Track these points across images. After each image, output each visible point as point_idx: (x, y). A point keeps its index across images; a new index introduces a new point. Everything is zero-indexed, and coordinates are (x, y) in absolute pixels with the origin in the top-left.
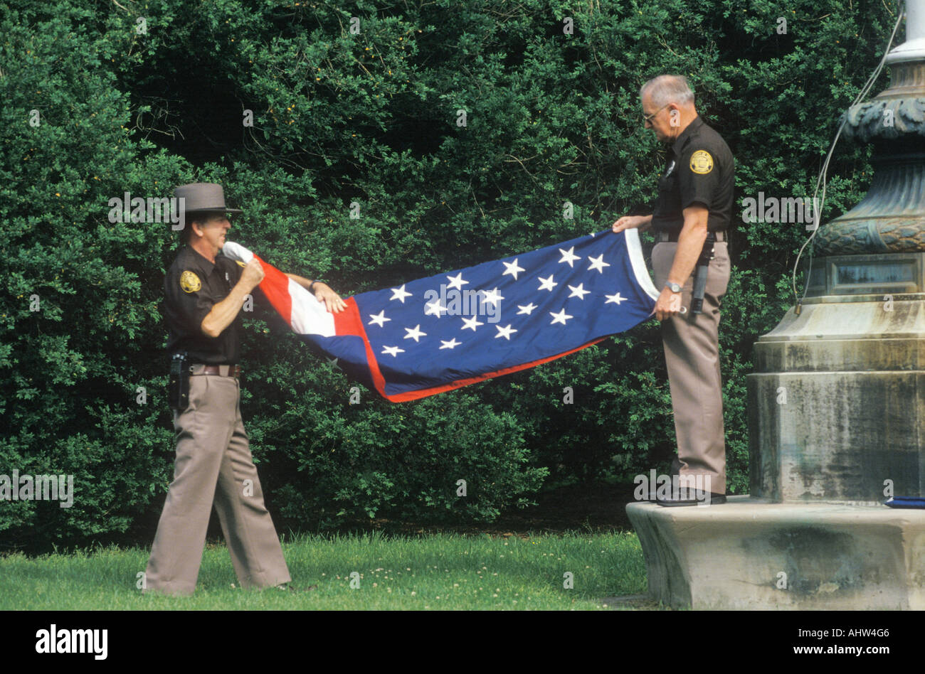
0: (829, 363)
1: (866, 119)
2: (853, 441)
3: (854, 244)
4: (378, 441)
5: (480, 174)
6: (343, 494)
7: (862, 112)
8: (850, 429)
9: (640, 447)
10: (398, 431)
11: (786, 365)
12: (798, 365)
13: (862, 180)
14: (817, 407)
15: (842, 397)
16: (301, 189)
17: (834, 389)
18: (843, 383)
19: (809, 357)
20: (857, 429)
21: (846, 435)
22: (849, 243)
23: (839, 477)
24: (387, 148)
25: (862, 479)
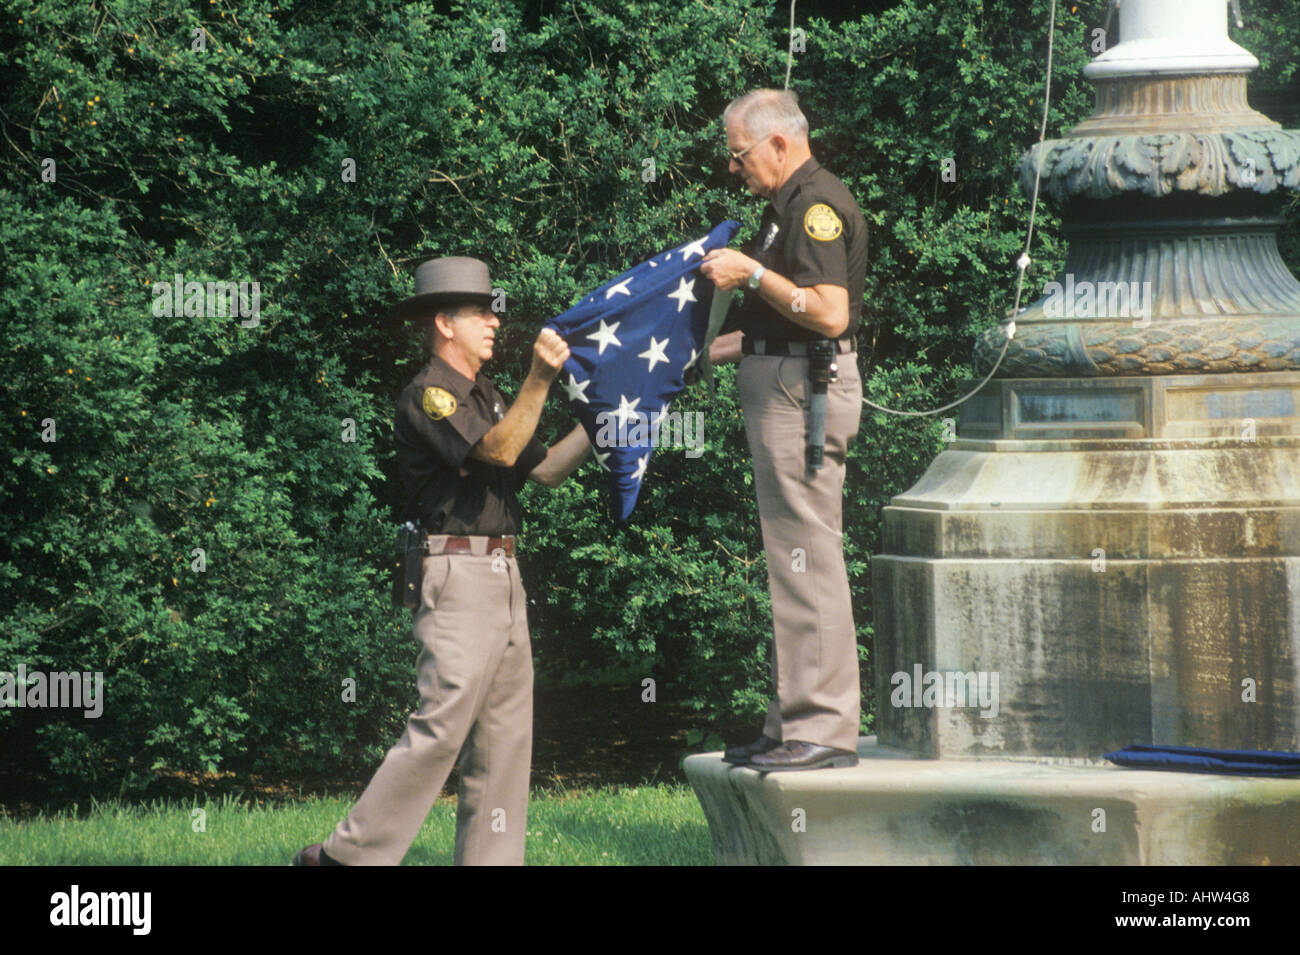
0: (1011, 545)
1: (1062, 168)
2: (1049, 666)
3: (1044, 362)
4: (225, 644)
5: (391, 205)
6: (164, 733)
7: (1055, 156)
8: (1044, 648)
9: (643, 648)
10: (259, 628)
11: (944, 548)
12: (963, 548)
13: (1005, 213)
14: (992, 613)
15: (1032, 599)
16: (101, 232)
17: (1018, 587)
18: (1033, 577)
19: (979, 537)
20: (1054, 648)
21: (1038, 656)
22: (1037, 359)
23: (1027, 720)
24: (234, 160)
25: (1063, 725)
